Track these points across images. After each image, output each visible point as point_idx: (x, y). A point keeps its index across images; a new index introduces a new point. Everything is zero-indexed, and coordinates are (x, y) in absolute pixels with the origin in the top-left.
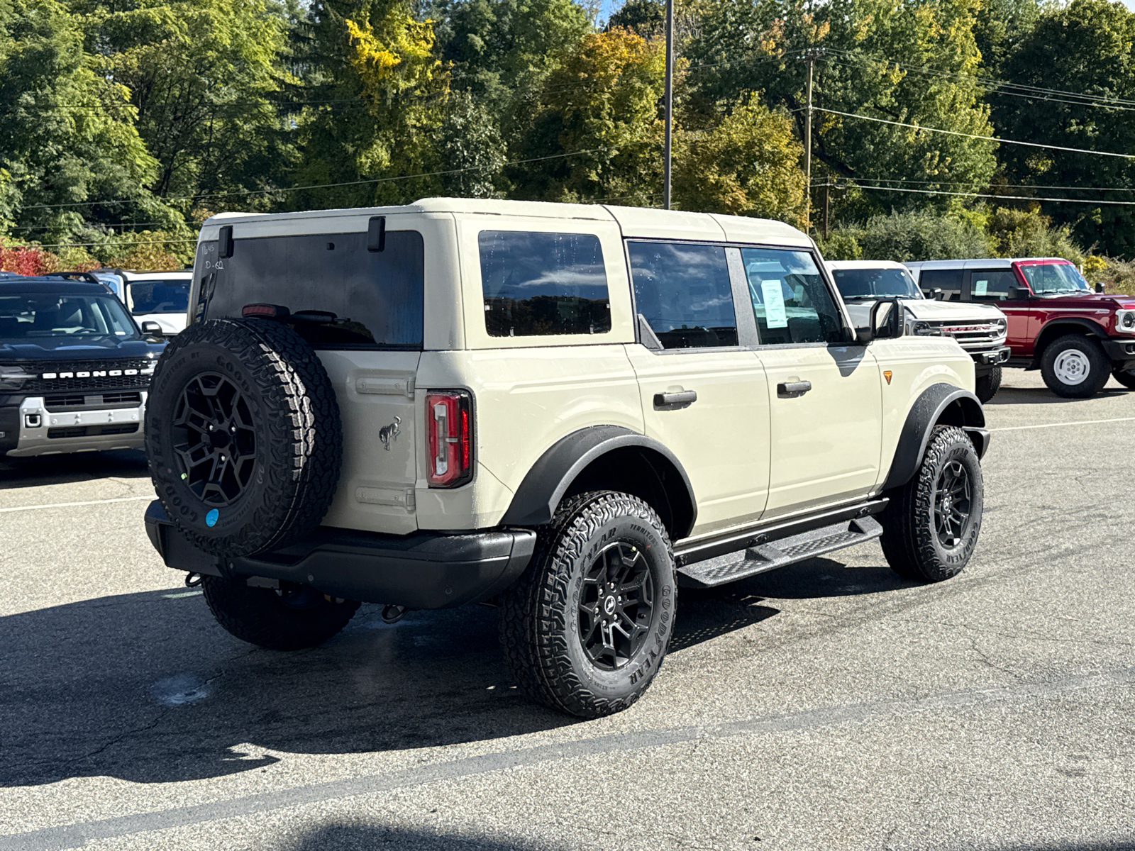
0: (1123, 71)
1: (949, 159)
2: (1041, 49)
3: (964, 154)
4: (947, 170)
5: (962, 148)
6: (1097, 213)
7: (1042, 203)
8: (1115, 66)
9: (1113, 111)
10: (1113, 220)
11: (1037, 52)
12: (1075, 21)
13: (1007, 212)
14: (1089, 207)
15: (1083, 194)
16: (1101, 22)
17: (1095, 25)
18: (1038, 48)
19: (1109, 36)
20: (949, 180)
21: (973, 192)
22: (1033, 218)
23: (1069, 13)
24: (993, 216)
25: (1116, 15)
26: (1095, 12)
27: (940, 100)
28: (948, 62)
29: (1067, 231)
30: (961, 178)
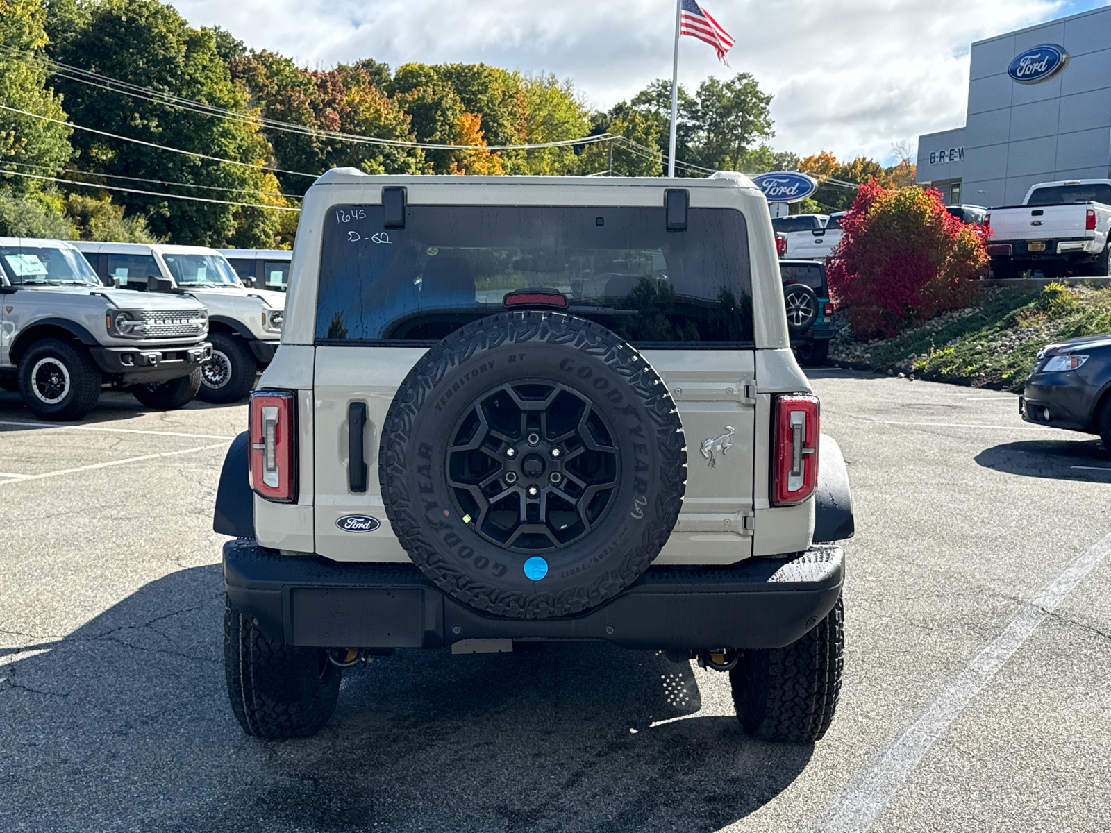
0: (179, 73)
1: (25, 140)
2: (101, 40)
3: (40, 136)
4: (23, 152)
5: (37, 131)
6: (164, 207)
7: (111, 192)
8: (172, 66)
9: (173, 110)
10: (179, 214)
11: (97, 43)
12: (132, 17)
13: (80, 199)
14: (156, 200)
15: (150, 187)
16: (156, 22)
17: (152, 24)
18: (97, 39)
19: (165, 37)
20: (25, 162)
21: (50, 176)
22: (106, 206)
23: (126, 9)
24: (66, 202)
25: (169, 17)
26: (150, 12)
27: (10, 79)
28: (15, 40)
29: (142, 222)
30: (37, 160)
